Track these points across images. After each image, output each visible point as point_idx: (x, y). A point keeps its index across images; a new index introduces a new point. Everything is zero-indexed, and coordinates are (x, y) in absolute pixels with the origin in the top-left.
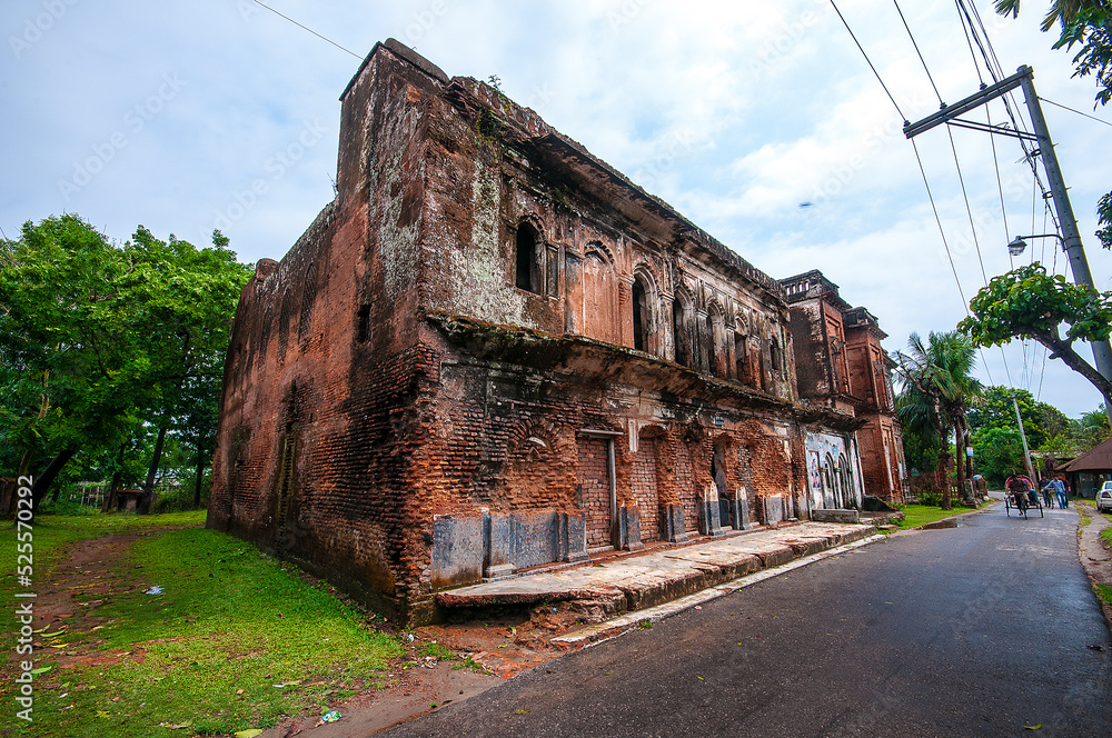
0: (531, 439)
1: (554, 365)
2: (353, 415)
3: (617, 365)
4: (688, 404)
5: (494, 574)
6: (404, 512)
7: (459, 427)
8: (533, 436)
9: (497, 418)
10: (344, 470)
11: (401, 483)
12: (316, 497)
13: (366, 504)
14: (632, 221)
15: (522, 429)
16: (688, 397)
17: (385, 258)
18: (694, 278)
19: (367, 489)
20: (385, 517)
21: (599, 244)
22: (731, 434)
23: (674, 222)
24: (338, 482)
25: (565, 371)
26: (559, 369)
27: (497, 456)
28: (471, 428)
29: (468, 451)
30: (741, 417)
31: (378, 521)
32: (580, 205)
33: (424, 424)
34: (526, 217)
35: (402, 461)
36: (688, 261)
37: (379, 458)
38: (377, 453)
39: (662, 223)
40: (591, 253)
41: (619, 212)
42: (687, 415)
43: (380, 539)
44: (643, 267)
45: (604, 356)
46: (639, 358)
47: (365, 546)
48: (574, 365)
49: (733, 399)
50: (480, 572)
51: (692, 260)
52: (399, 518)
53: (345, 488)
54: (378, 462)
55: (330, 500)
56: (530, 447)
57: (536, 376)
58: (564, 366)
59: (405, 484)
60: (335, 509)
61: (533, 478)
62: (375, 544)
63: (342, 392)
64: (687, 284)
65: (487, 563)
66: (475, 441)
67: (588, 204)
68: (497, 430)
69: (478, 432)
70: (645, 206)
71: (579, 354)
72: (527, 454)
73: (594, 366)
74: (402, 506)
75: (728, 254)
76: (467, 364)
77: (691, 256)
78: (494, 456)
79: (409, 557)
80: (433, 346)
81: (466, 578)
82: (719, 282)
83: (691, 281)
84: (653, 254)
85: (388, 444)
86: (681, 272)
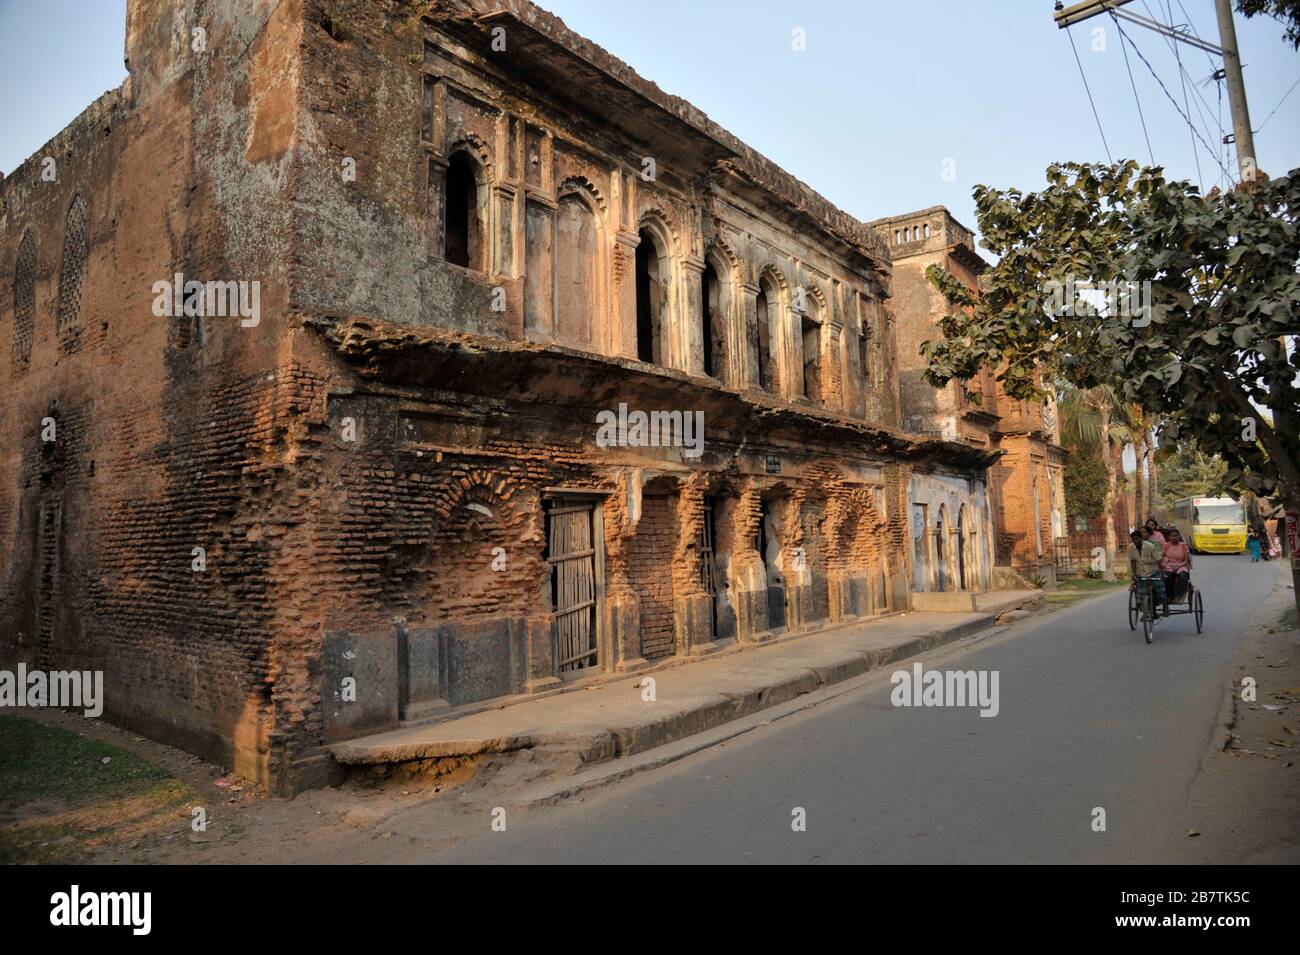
0: (471, 507)
1: (507, 389)
2: (173, 469)
3: (608, 385)
4: (722, 440)
5: (416, 716)
6: (272, 627)
7: (356, 494)
8: (474, 501)
9: (416, 477)
10: (161, 558)
11: (267, 583)
12: (113, 602)
13: (207, 614)
14: (637, 141)
15: (454, 491)
16: (721, 428)
17: (224, 209)
18: (738, 231)
19: (206, 591)
20: (242, 634)
21: (581, 181)
22: (790, 484)
23: (704, 144)
24: (152, 578)
25: (524, 397)
26: (514, 393)
27: (417, 537)
28: (375, 495)
29: (372, 531)
30: (806, 457)
31: (230, 640)
32: (553, 115)
33: (301, 492)
34: (461, 142)
35: (269, 549)
36: (730, 203)
37: (226, 542)
38: (221, 534)
39: (687, 145)
40: (569, 196)
41: (617, 128)
42: (720, 456)
43: (234, 668)
44: (653, 216)
45: (587, 373)
46: (643, 374)
47: (210, 680)
48: (538, 388)
49: (794, 429)
50: (395, 712)
51: (735, 201)
52: (266, 636)
53: (166, 587)
54: (225, 549)
55: (139, 606)
56: (468, 519)
57: (478, 408)
58: (523, 390)
59: (274, 584)
60: (148, 621)
61: (473, 567)
62: (228, 676)
63: (153, 431)
64: (727, 242)
65: (404, 699)
66: (382, 514)
67: (563, 116)
68: (417, 495)
69: (387, 500)
70: (659, 120)
71: (546, 371)
72: (464, 530)
73: (570, 388)
74: (271, 617)
75: (797, 188)
76: (369, 394)
77: (734, 194)
78: (412, 537)
79: (285, 695)
80: (312, 367)
81: (374, 721)
82: (779, 235)
83: (734, 236)
84: (671, 194)
85: (243, 520)
86: (718, 221)
